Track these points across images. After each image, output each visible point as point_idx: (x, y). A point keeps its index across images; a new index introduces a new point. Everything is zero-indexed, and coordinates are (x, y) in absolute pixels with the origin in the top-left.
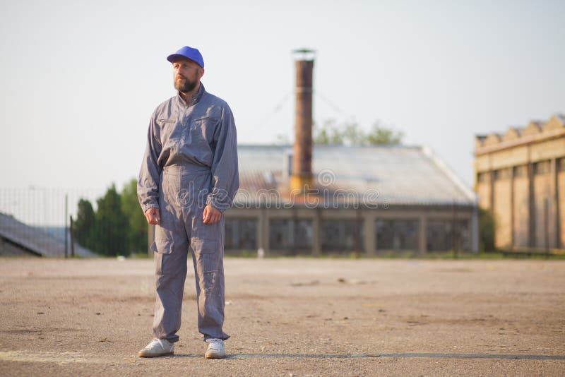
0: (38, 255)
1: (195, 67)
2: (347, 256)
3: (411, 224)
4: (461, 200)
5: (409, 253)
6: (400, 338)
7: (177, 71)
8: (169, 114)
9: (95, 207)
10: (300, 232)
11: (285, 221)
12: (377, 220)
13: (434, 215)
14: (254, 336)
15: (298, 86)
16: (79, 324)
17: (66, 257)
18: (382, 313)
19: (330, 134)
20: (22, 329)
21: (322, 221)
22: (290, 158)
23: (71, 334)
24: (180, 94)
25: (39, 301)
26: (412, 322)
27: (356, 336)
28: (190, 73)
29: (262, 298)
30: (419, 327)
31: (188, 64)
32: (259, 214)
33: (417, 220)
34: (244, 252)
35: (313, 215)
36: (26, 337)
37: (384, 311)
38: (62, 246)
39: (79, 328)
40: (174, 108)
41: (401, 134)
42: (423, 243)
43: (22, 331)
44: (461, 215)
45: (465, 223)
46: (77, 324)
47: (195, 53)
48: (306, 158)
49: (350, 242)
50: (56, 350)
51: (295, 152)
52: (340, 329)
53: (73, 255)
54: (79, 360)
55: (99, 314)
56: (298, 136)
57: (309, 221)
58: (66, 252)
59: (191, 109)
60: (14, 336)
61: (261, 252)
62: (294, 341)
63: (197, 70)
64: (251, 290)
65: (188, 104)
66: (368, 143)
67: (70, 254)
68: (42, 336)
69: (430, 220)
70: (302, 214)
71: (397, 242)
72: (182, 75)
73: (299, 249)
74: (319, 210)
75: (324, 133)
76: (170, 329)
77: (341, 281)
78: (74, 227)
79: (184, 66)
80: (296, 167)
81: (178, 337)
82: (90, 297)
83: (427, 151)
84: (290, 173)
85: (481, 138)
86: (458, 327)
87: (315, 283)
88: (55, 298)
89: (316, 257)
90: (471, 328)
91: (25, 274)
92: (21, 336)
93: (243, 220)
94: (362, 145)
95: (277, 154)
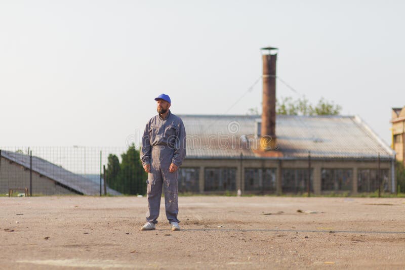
0: (81, 194)
1: (167, 103)
2: (301, 195)
3: (347, 172)
4: (383, 154)
5: (345, 193)
6: (347, 251)
7: (158, 104)
8: (155, 124)
9: (120, 160)
10: (267, 178)
11: (256, 170)
12: (322, 169)
13: (363, 165)
14: (241, 249)
15: (264, 74)
16: (115, 241)
17: (101, 196)
18: (332, 234)
19: (288, 107)
20: (74, 244)
21: (282, 169)
22: (259, 124)
23: (109, 247)
24: (160, 114)
25: (84, 225)
26: (354, 240)
27: (315, 250)
28: (164, 105)
29: (244, 223)
30: (360, 243)
31: (164, 102)
32: (238, 164)
33: (352, 169)
34: (227, 192)
35: (276, 165)
36: (77, 249)
37: (333, 232)
38: (98, 188)
39: (115, 243)
40: (157, 121)
41: (338, 108)
42: (355, 186)
43: (74, 246)
44: (383, 166)
45: (386, 171)
46: (113, 241)
47: (167, 97)
48: (271, 125)
49: (302, 185)
50: (99, 259)
51: (263, 120)
52: (303, 245)
53: (106, 194)
54: (116, 266)
55: (128, 234)
56: (265, 109)
57: (273, 170)
58: (101, 192)
59: (165, 121)
60: (68, 249)
61: (239, 192)
62: (270, 252)
63: (168, 104)
64: (235, 217)
65: (164, 119)
66: (315, 114)
67: (103, 193)
68: (89, 249)
69: (360, 169)
70: (268, 165)
71: (336, 185)
72: (161, 106)
73: (266, 190)
74: (280, 161)
75: (283, 107)
76: (153, 218)
77: (299, 211)
78: (106, 174)
79: (162, 103)
80: (264, 131)
81: (157, 221)
82: (120, 222)
83: (358, 120)
84: (259, 136)
85: (396, 110)
86: (388, 243)
87: (281, 213)
88: (96, 223)
89: (279, 195)
90: (398, 244)
91: (72, 207)
92: (73, 249)
93: (226, 169)
94: (311, 116)
95: (250, 122)
